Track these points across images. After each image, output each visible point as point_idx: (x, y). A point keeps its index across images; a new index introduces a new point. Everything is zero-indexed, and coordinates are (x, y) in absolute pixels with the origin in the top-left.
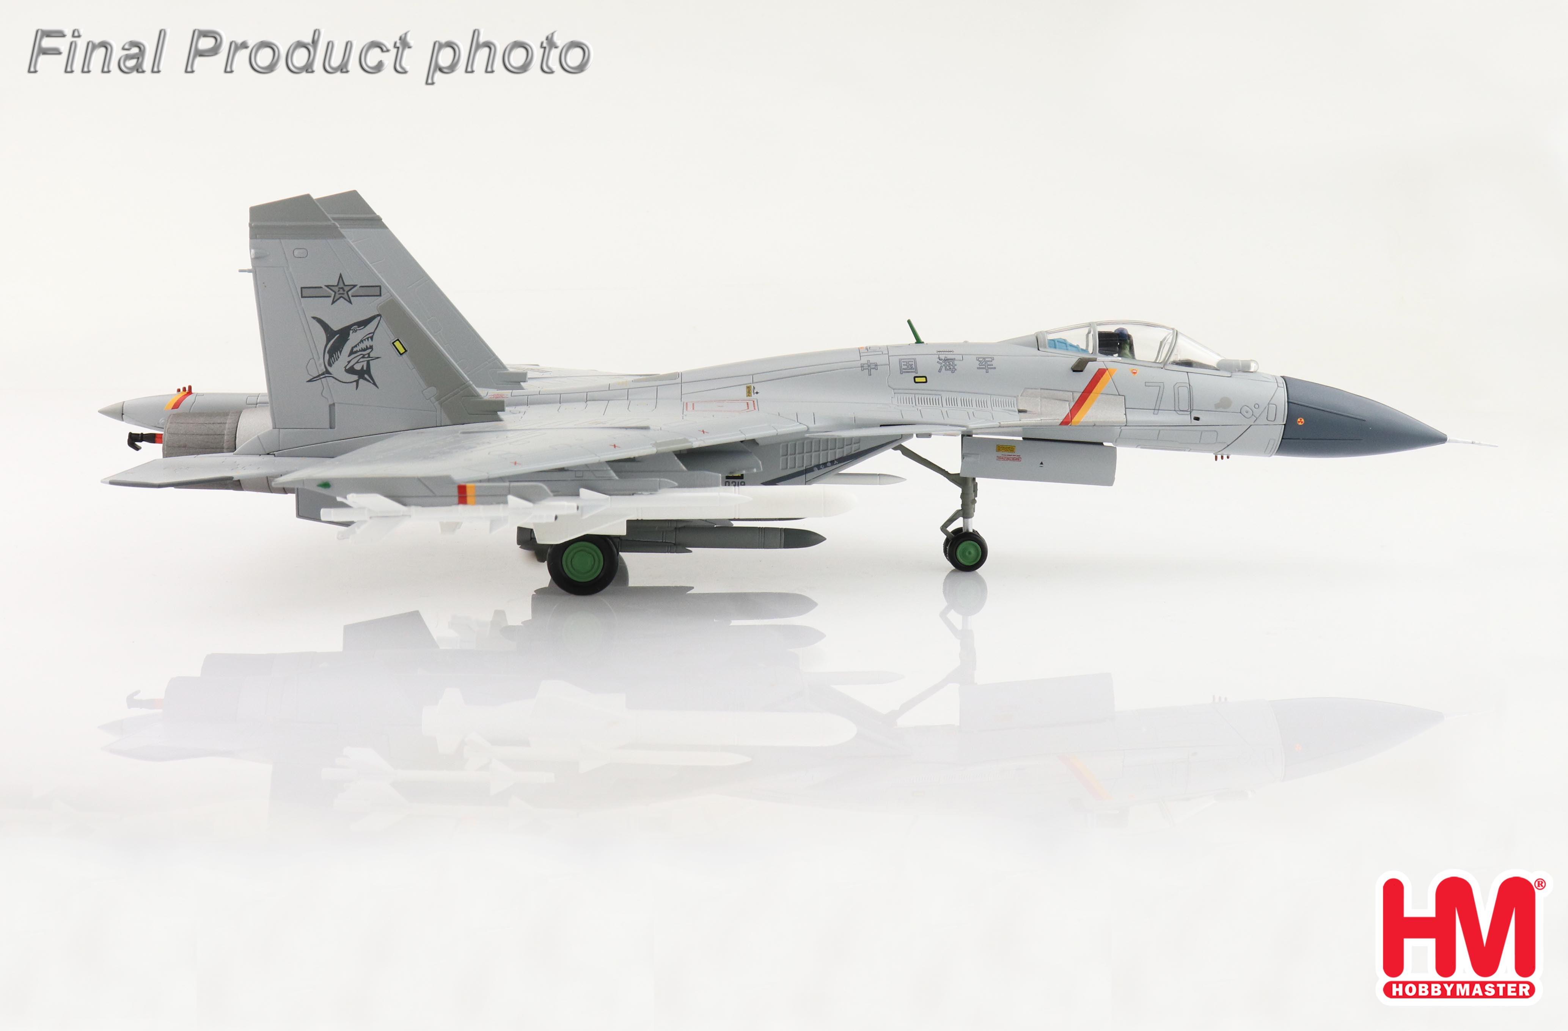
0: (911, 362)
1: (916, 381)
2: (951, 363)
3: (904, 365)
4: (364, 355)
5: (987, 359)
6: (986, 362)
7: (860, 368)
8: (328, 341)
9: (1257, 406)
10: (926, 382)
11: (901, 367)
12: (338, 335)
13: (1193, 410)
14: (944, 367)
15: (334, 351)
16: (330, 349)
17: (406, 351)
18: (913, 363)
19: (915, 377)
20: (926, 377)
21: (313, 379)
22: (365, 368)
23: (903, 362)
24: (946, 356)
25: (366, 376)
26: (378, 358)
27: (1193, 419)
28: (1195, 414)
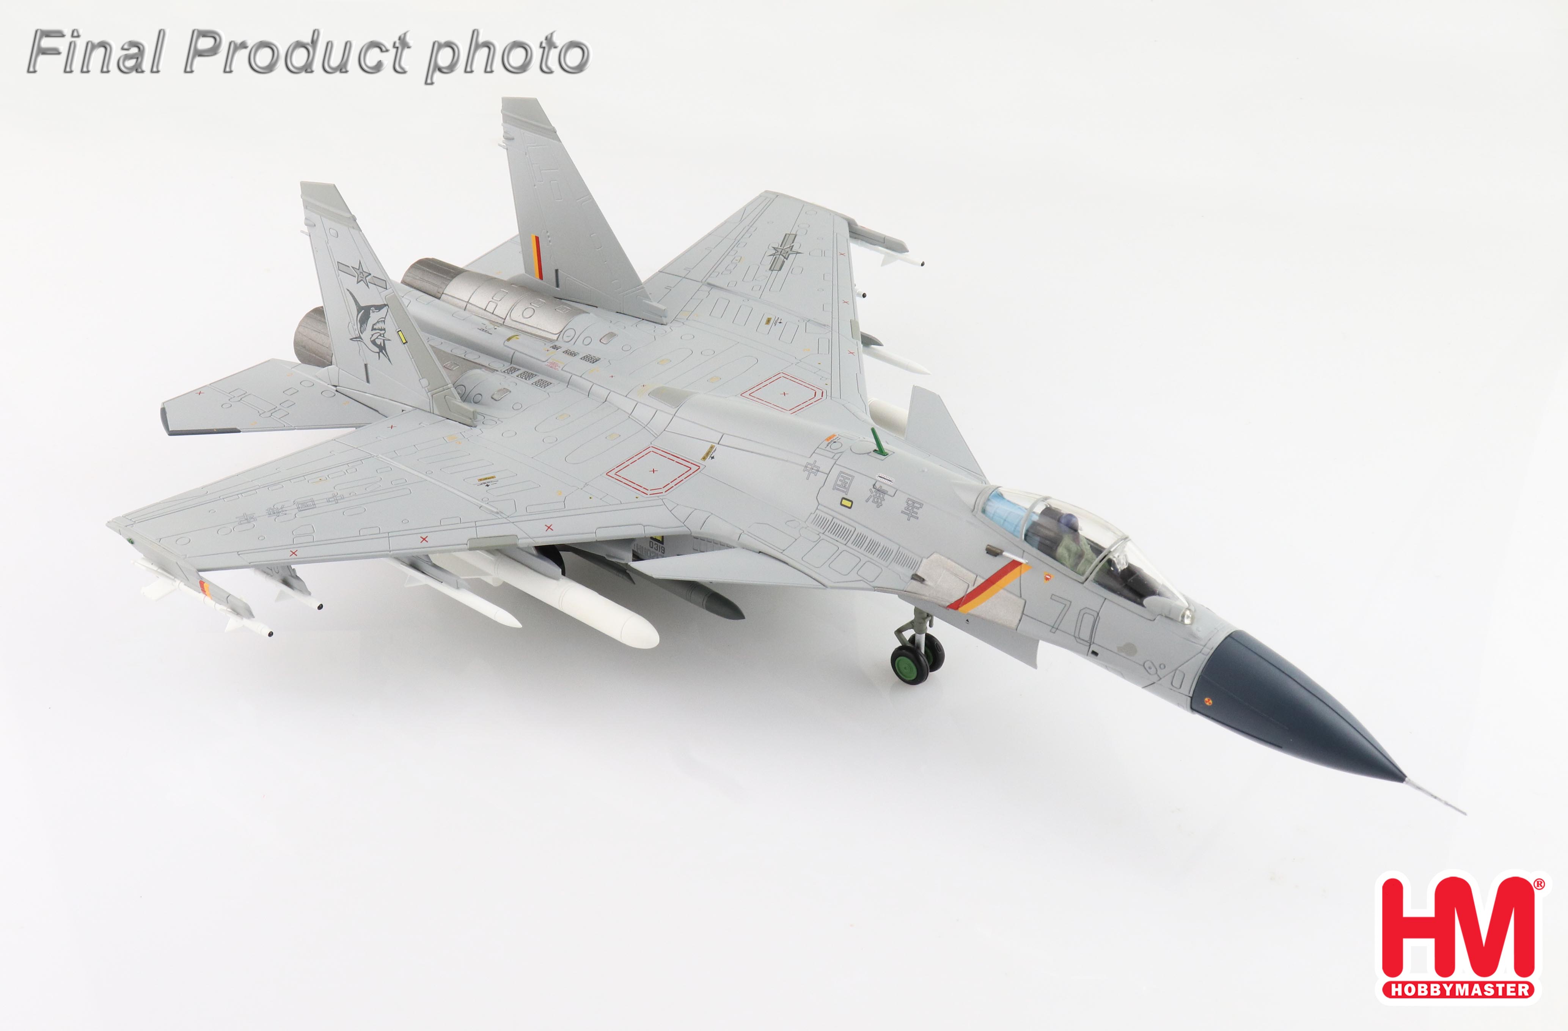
0: (847, 478)
1: (843, 503)
2: (881, 496)
3: (840, 480)
4: (381, 334)
5: (916, 505)
6: (913, 507)
7: (803, 468)
8: (359, 312)
9: (1162, 666)
10: (850, 508)
11: (836, 481)
12: (363, 311)
13: (1093, 643)
14: (873, 498)
15: (364, 320)
16: (360, 319)
17: (407, 342)
18: (849, 482)
19: (844, 498)
20: (852, 502)
21: (355, 338)
22: (382, 345)
23: (842, 476)
24: (882, 485)
25: (383, 351)
26: (389, 340)
27: (1090, 651)
28: (1094, 648)
